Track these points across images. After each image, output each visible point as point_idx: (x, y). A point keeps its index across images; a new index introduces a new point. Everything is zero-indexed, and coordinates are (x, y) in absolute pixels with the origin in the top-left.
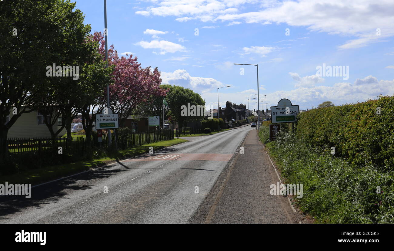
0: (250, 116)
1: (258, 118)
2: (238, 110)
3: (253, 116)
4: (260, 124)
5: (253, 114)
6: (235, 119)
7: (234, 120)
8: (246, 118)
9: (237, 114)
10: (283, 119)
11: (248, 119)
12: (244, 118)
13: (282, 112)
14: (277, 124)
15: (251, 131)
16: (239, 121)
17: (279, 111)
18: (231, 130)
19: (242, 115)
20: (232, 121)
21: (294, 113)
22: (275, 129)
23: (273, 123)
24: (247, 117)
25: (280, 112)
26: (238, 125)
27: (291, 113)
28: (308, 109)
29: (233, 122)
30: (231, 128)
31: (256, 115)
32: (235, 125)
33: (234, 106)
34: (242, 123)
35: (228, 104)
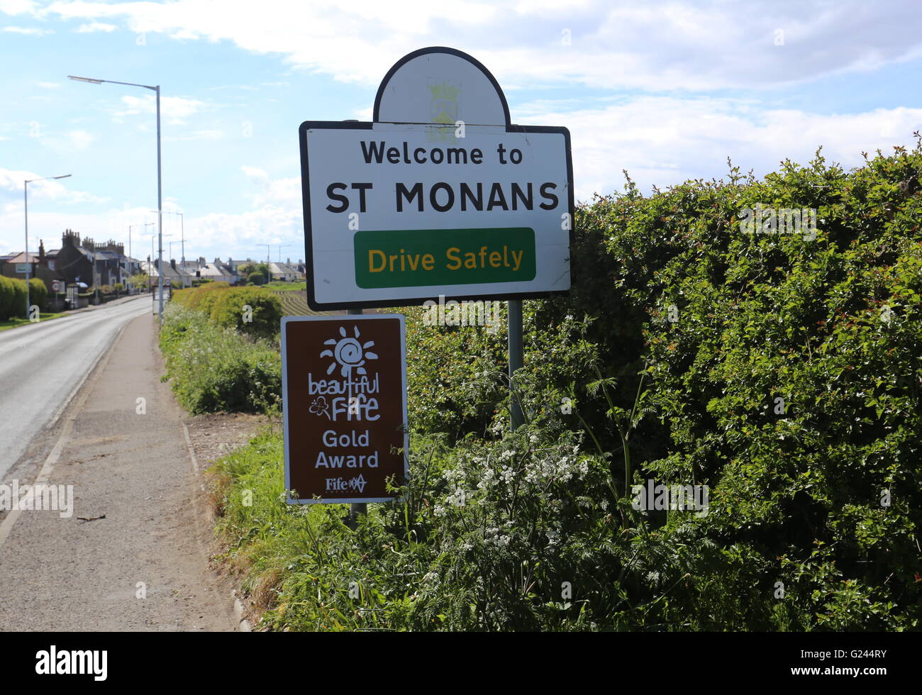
0: (133, 273)
1: (157, 282)
2: (99, 257)
3: (144, 274)
4: (166, 296)
5: (143, 268)
6: (90, 283)
7: (83, 285)
8: (124, 281)
9: (95, 267)
10: (428, 261)
11: (129, 282)
12: (118, 281)
13: (418, 188)
14: (368, 315)
15: (135, 318)
16: (100, 288)
17: (384, 177)
18: (72, 317)
19: (110, 272)
20: (76, 289)
21: (529, 205)
22: (347, 370)
23: (319, 299)
24: (125, 278)
25: (400, 188)
26: (97, 300)
27: (502, 203)
28: (288, 260)
29: (81, 290)
30: (74, 309)
31: (152, 272)
32: (87, 301)
33: (89, 245)
34: (110, 294)
35: (70, 239)
